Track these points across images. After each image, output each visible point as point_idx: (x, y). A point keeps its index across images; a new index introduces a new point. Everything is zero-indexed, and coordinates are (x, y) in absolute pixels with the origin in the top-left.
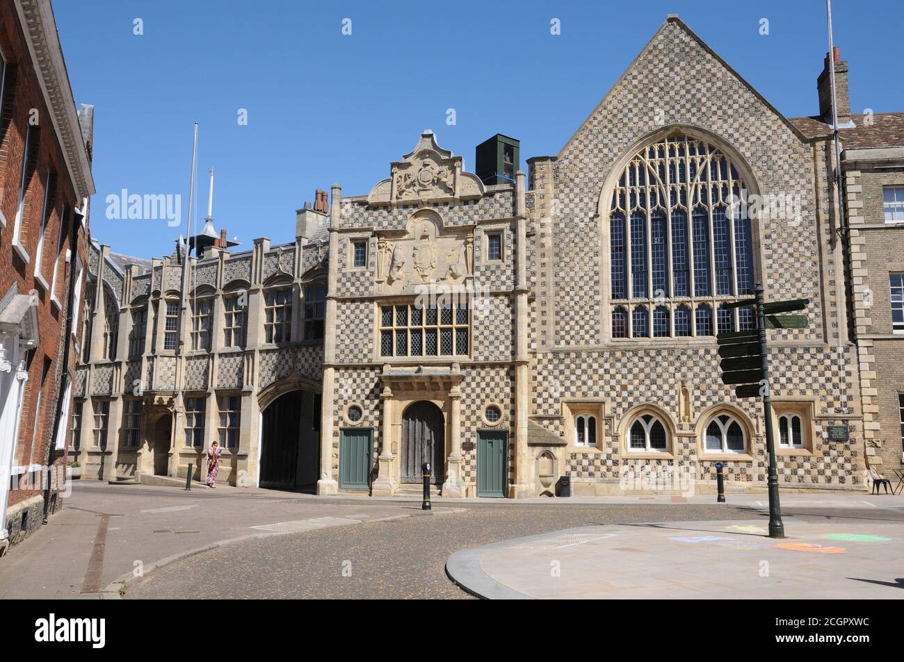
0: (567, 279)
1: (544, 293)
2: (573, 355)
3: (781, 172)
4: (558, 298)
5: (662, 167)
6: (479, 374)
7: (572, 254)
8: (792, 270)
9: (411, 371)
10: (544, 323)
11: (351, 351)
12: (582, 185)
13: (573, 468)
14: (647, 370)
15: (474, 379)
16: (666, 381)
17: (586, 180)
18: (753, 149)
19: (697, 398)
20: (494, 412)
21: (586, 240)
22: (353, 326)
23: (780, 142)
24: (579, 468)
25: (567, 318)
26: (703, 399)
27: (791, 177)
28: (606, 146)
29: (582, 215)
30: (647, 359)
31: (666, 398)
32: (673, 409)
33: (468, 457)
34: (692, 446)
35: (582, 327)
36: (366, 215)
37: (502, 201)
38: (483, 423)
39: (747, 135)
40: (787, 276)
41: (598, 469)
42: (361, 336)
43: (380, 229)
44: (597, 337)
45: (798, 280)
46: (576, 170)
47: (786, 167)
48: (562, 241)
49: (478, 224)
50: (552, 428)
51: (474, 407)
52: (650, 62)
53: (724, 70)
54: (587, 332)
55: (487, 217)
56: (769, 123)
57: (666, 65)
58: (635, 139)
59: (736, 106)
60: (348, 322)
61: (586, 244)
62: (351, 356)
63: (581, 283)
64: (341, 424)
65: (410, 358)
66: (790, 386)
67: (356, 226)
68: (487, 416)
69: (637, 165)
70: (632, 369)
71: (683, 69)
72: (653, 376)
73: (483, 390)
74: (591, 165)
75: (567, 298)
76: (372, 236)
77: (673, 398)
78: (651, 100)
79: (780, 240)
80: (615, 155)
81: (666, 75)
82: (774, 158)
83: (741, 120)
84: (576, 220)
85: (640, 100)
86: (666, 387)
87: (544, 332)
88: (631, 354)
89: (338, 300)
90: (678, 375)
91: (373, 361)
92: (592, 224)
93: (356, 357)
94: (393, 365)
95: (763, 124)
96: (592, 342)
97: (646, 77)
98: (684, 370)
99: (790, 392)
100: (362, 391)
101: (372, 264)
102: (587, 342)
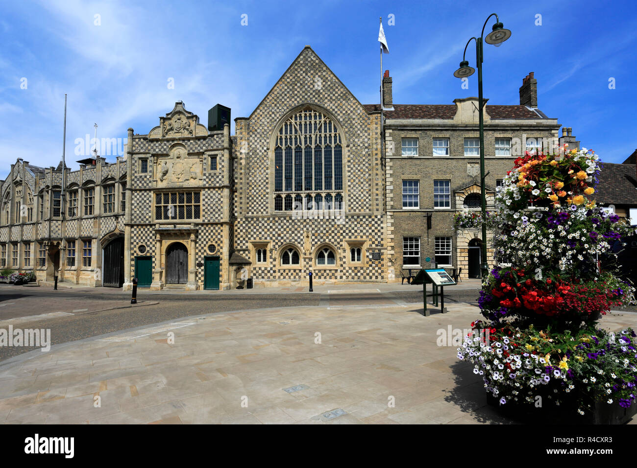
0: (253, 181)
1: (241, 188)
2: (255, 219)
3: (356, 129)
4: (248, 191)
5: (300, 125)
6: (205, 229)
7: (255, 169)
8: (360, 178)
9: (171, 227)
10: (241, 203)
11: (140, 217)
12: (261, 133)
13: (255, 275)
14: (290, 227)
15: (202, 231)
16: (299, 232)
17: (263, 131)
18: (344, 117)
19: (313, 240)
20: (212, 248)
21: (263, 161)
22: (140, 204)
23: (356, 114)
24: (257, 275)
25: (253, 201)
26: (316, 240)
27: (361, 132)
28: (273, 113)
29: (261, 149)
30: (290, 221)
31: (299, 240)
32: (302, 245)
33: (200, 270)
34: (310, 263)
35: (260, 205)
36: (147, 145)
37: (217, 139)
38: (207, 253)
39: (341, 110)
40: (357, 181)
41: (266, 274)
42: (145, 209)
43: (155, 153)
44: (267, 210)
45: (362, 183)
46: (258, 125)
47: (359, 127)
48: (251, 161)
49: (205, 151)
50: (244, 255)
51: (202, 245)
52: (296, 70)
53: (332, 76)
54: (262, 208)
55: (210, 148)
56: (352, 104)
57: (304, 72)
58: (288, 110)
59: (336, 95)
60: (138, 202)
61: (262, 164)
62: (140, 220)
63: (260, 183)
64: (135, 255)
65: (170, 221)
66: (356, 234)
67: (142, 151)
68: (209, 250)
69: (288, 123)
70: (283, 226)
71: (312, 74)
72: (293, 229)
73: (207, 237)
74: (266, 123)
75: (253, 191)
76: (150, 157)
77: (302, 240)
78: (296, 90)
79: (354, 163)
80: (278, 118)
81: (304, 77)
82: (354, 122)
83: (339, 102)
84: (258, 151)
85: (291, 90)
86: (299, 235)
87: (241, 208)
88: (283, 219)
89: (131, 190)
90: (305, 229)
91: (151, 222)
92: (265, 153)
93: (142, 220)
94: (161, 224)
95: (349, 105)
96: (265, 213)
97: (294, 78)
98: (308, 226)
99: (356, 237)
100: (146, 237)
101: (150, 171)
102: (262, 213)
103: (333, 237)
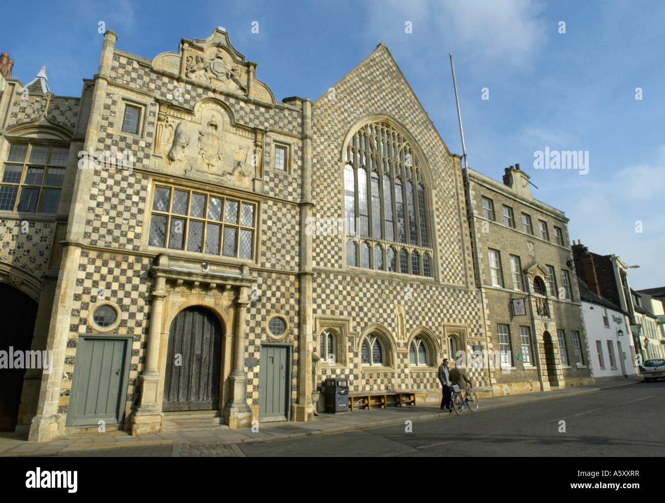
2: (323, 275)
3: (441, 170)
6: (265, 281)
7: (322, 187)
8: (449, 235)
9: (195, 267)
11: (110, 232)
12: (329, 134)
14: (376, 296)
15: (260, 286)
18: (427, 149)
19: (408, 321)
21: (332, 178)
22: (115, 201)
23: (439, 151)
26: (411, 322)
27: (445, 175)
28: (346, 111)
29: (329, 157)
30: (376, 286)
31: (389, 320)
32: (394, 330)
33: (251, 375)
34: (405, 361)
36: (146, 79)
37: (290, 118)
38: (268, 336)
39: (424, 139)
42: (127, 215)
44: (340, 261)
46: (326, 121)
47: (443, 167)
49: (270, 131)
52: (372, 67)
54: (333, 257)
56: (433, 137)
57: (380, 74)
59: (417, 118)
60: (109, 194)
61: (332, 182)
62: (109, 238)
63: (329, 213)
64: (83, 329)
65: (186, 253)
66: (454, 316)
67: (132, 85)
68: (270, 328)
69: (362, 133)
70: (366, 293)
71: (389, 81)
72: (380, 301)
73: (269, 299)
74: (336, 121)
76: (152, 104)
77: (393, 320)
78: (373, 92)
79: (443, 214)
81: (381, 80)
82: (437, 159)
83: (421, 129)
84: (325, 160)
85: (366, 89)
86: (389, 311)
88: (365, 281)
91: (141, 249)
92: (336, 167)
93: (116, 240)
94: (172, 258)
95: (430, 136)
96: (337, 265)
98: (399, 297)
99: (454, 321)
100: (122, 286)
101: (150, 134)
102: (333, 265)
103: (430, 319)
